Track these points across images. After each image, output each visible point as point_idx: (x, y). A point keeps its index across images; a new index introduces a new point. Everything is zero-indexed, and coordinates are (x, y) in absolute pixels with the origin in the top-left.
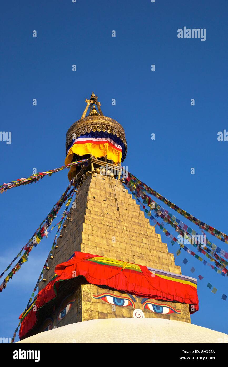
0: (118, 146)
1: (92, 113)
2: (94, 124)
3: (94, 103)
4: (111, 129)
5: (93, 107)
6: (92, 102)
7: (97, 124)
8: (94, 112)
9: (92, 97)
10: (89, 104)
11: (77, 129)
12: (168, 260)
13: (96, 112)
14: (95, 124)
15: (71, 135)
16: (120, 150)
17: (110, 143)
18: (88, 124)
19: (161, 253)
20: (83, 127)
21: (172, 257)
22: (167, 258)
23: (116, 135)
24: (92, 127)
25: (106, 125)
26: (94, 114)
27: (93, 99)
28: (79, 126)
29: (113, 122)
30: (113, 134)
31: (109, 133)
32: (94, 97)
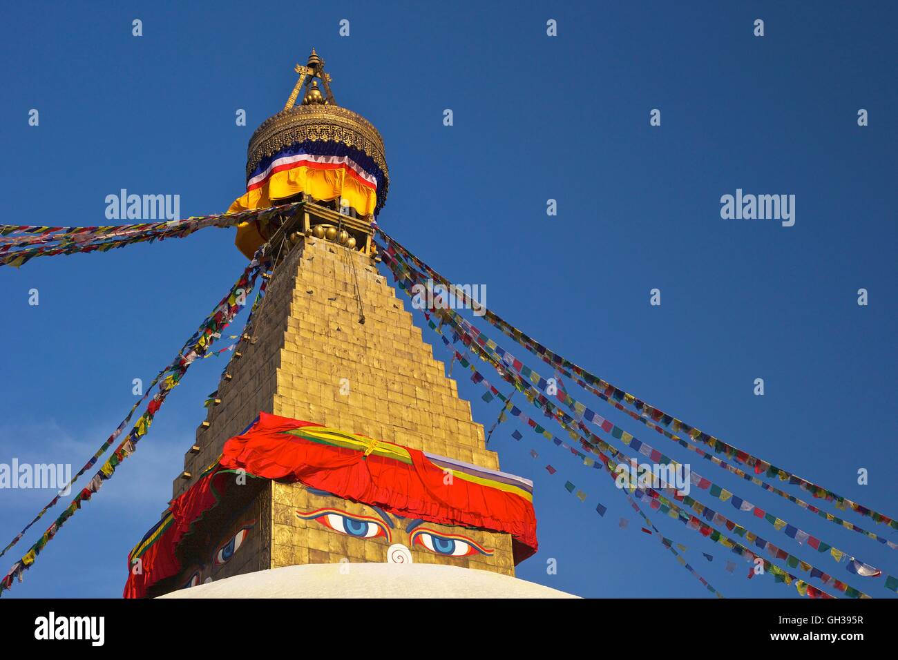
0: (367, 177)
1: (310, 97)
2: (313, 124)
3: (315, 75)
4: (353, 136)
5: (313, 84)
6: (311, 72)
7: (322, 124)
8: (315, 97)
9: (311, 62)
10: (303, 77)
11: (274, 132)
12: (471, 437)
13: (320, 97)
14: (316, 124)
15: (259, 146)
16: (372, 185)
17: (348, 169)
18: (300, 123)
19: (456, 421)
20: (289, 129)
21: (479, 432)
22: (469, 434)
23: (363, 152)
25: (343, 127)
26: (314, 100)
27: (312, 66)
28: (279, 127)
29: (357, 120)
30: (356, 148)
31: (348, 145)
32: (316, 61)
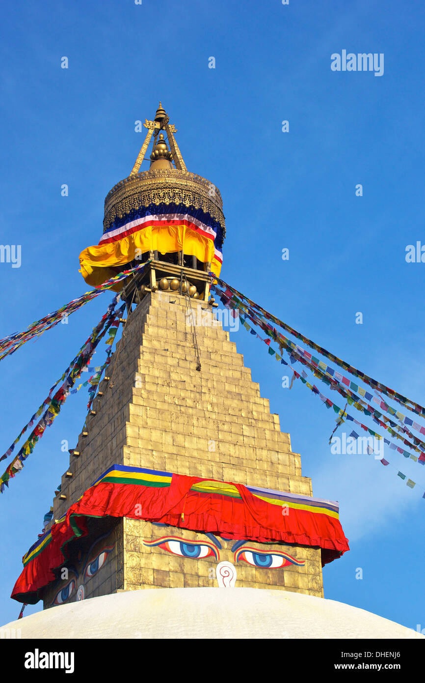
0: (205, 229)
1: (157, 152)
2: (157, 189)
3: (161, 128)
4: (191, 197)
5: (160, 137)
6: (158, 126)
7: (164, 188)
8: (162, 151)
9: (159, 116)
10: (151, 132)
12: (289, 466)
13: (166, 151)
14: (160, 188)
16: (211, 236)
17: (188, 223)
18: (146, 187)
19: (276, 453)
20: (137, 193)
21: (296, 461)
22: (288, 463)
23: (201, 210)
24: (154, 194)
25: (182, 190)
26: (160, 154)
27: (159, 120)
28: (129, 190)
29: (195, 180)
30: (194, 207)
31: (187, 206)
32: (163, 116)
